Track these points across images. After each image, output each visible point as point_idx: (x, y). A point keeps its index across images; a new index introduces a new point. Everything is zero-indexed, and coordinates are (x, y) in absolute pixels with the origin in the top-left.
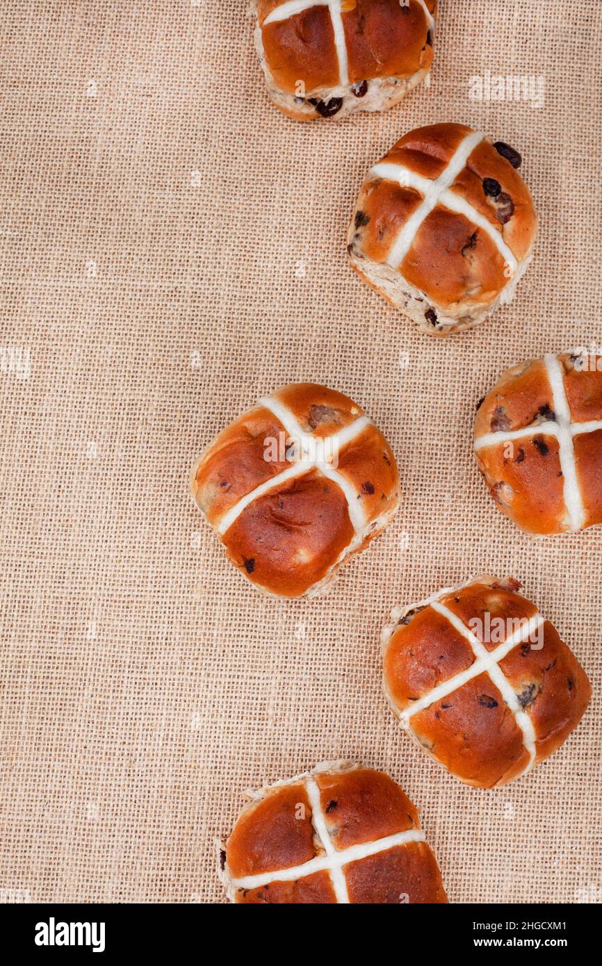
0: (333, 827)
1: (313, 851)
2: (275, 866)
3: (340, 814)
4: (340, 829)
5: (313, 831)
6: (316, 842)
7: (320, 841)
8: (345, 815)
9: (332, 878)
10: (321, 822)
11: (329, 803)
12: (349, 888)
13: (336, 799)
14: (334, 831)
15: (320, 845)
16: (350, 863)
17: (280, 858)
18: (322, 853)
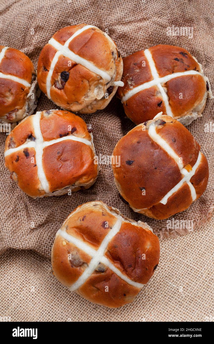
0: (159, 95)
1: (167, 85)
2: (182, 77)
3: (156, 101)
4: (155, 94)
5: (168, 93)
6: (166, 89)
7: (164, 89)
8: (154, 100)
9: (158, 75)
10: (164, 97)
11: (162, 106)
12: (150, 71)
13: (158, 108)
14: (158, 94)
15: (164, 88)
16: (150, 81)
17: (181, 80)
18: (163, 85)
